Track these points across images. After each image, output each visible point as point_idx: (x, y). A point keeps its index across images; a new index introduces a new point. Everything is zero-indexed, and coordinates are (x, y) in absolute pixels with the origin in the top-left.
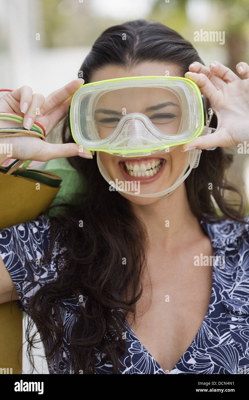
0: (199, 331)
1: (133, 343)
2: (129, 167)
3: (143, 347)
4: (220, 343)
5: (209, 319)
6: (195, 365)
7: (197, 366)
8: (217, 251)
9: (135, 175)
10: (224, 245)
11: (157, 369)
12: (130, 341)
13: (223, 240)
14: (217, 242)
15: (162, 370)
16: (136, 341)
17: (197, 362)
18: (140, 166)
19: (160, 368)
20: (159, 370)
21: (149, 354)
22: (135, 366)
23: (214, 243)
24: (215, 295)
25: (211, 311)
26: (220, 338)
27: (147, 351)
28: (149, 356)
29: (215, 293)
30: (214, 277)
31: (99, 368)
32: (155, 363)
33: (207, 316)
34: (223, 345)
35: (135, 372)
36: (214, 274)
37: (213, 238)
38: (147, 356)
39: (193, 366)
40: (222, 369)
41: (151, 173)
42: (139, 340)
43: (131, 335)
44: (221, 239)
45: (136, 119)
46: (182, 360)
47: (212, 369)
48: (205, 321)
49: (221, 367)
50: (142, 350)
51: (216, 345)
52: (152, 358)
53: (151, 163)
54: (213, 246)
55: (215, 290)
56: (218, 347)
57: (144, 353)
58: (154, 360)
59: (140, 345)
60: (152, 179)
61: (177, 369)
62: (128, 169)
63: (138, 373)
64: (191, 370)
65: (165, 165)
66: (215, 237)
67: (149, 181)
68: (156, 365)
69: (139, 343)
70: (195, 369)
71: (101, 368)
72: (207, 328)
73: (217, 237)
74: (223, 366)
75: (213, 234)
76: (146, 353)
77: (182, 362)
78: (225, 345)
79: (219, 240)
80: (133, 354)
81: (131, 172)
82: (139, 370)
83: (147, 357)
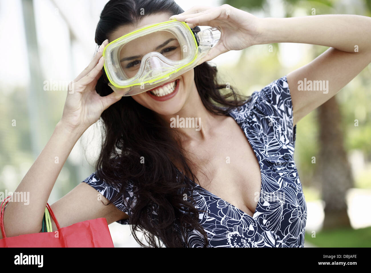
0: (262, 180)
1: (218, 202)
2: (156, 92)
3: (226, 202)
4: (280, 186)
5: (264, 171)
6: (269, 207)
7: (271, 207)
8: (242, 125)
9: (161, 95)
10: (245, 118)
11: (242, 215)
12: (215, 202)
13: (242, 116)
14: (239, 119)
15: (246, 214)
16: (219, 200)
17: (270, 204)
18: (163, 89)
19: (244, 213)
20: (243, 215)
21: (232, 206)
22: (227, 216)
23: (238, 120)
24: (258, 154)
25: (262, 166)
26: (278, 183)
27: (230, 204)
28: (233, 207)
29: (257, 153)
30: (250, 143)
31: (203, 223)
32: (239, 211)
33: (262, 169)
34: (283, 188)
35: (229, 220)
36: (249, 141)
37: (236, 118)
38: (231, 207)
39: (268, 207)
40: (289, 205)
41: (172, 91)
42: (220, 198)
43: (213, 198)
44: (241, 116)
45: (152, 56)
46: (259, 204)
47: (282, 206)
48: (263, 173)
49: (288, 203)
50: (226, 204)
51: (279, 188)
52: (236, 208)
53: (170, 85)
54: (238, 123)
55: (257, 151)
56: (281, 190)
57: (228, 206)
58: (238, 209)
59: (223, 201)
60: (173, 95)
61: (258, 212)
62: (156, 94)
63: (231, 219)
64: (268, 210)
65: (179, 82)
66: (236, 116)
67: (171, 96)
68: (240, 212)
69: (222, 200)
70: (270, 209)
71: (204, 223)
72: (266, 177)
73: (237, 116)
74: (289, 202)
75: (234, 115)
76: (229, 206)
77: (260, 206)
78: (284, 188)
79: (240, 117)
80: (222, 209)
81: (158, 95)
82: (231, 218)
83: (232, 209)
